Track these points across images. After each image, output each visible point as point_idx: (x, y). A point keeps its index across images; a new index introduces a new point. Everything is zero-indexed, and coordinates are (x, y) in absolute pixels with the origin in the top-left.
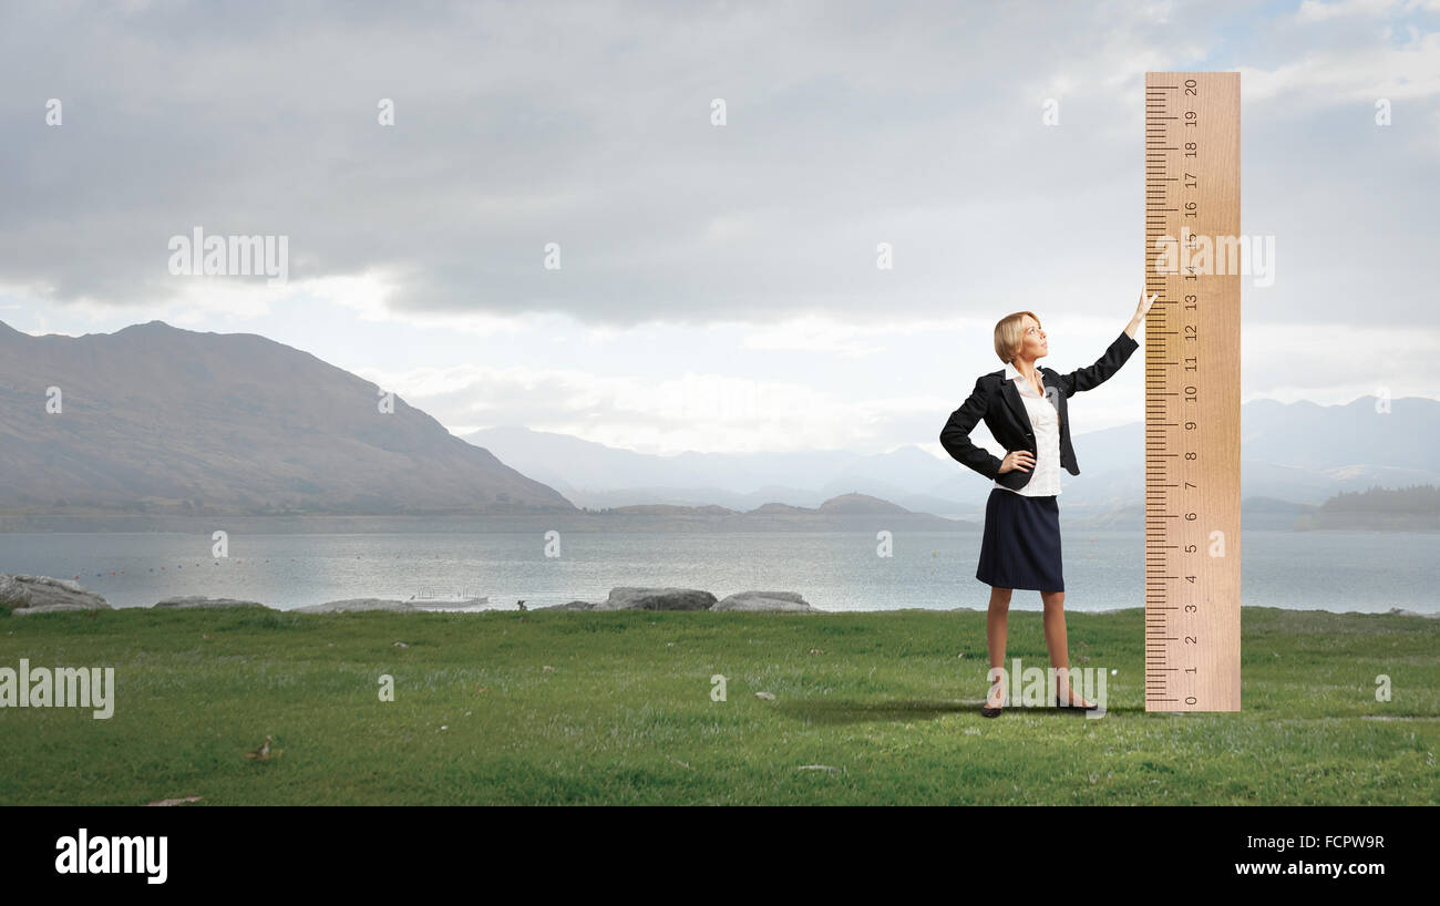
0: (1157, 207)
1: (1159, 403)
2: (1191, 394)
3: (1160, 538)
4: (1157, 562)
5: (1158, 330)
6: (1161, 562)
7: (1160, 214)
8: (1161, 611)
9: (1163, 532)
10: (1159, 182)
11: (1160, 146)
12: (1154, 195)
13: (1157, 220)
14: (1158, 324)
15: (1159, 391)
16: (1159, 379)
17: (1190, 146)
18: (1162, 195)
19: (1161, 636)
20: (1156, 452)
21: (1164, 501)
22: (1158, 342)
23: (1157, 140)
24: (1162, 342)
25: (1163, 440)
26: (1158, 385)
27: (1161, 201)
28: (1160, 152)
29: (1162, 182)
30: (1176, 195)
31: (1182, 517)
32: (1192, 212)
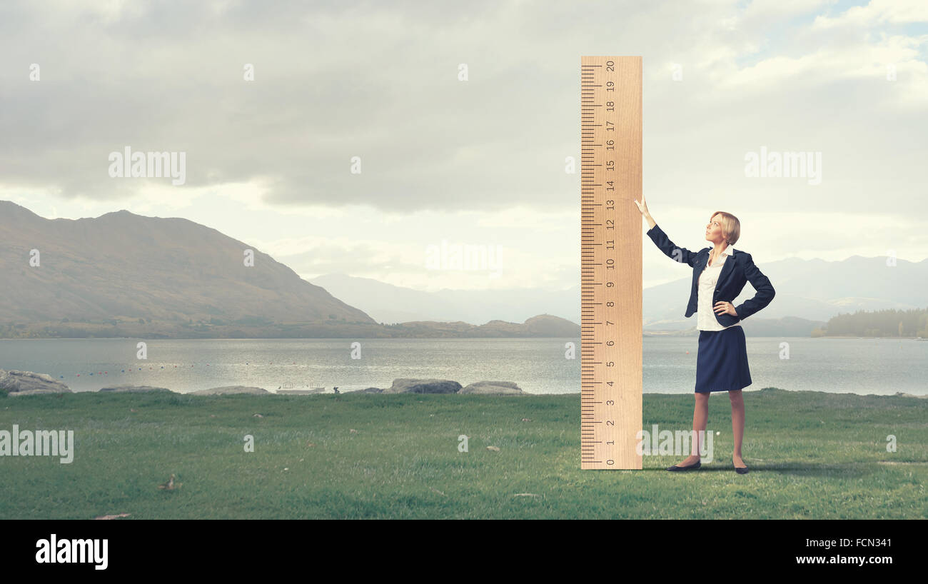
0: (589, 143)
1: (590, 270)
2: (611, 264)
3: (591, 357)
4: (588, 373)
5: (589, 223)
7: (591, 147)
8: (591, 404)
9: (593, 353)
10: (590, 127)
11: (591, 104)
12: (587, 135)
13: (588, 152)
14: (589, 219)
15: (589, 262)
16: (590, 254)
17: (610, 104)
18: (591, 135)
19: (591, 420)
20: (588, 302)
21: (593, 333)
22: (589, 231)
23: (589, 100)
24: (592, 231)
25: (593, 294)
26: (589, 258)
27: (591, 139)
28: (591, 108)
29: (592, 127)
30: (601, 135)
31: (605, 344)
32: (612, 146)
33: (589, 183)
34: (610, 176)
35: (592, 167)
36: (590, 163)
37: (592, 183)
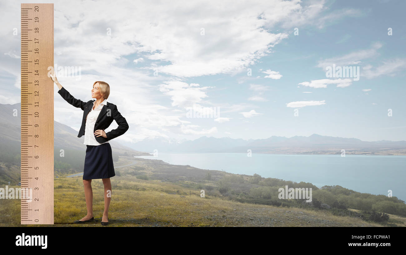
0: (25, 50)
1: (26, 118)
2: (37, 115)
3: (26, 164)
4: (25, 173)
5: (25, 93)
6: (26, 173)
7: (26, 52)
9: (27, 162)
10: (26, 42)
11: (26, 29)
12: (24, 46)
13: (25, 54)
14: (25, 90)
15: (26, 114)
16: (26, 109)
17: (36, 29)
18: (26, 46)
20: (25, 135)
21: (27, 152)
22: (25, 97)
23: (25, 27)
24: (27, 97)
25: (27, 131)
26: (26, 112)
27: (26, 48)
28: (26, 31)
29: (27, 42)
30: (31, 46)
31: (34, 157)
32: (37, 52)
33: (25, 71)
34: (37, 67)
35: (27, 63)
36: (26, 61)
37: (27, 71)
